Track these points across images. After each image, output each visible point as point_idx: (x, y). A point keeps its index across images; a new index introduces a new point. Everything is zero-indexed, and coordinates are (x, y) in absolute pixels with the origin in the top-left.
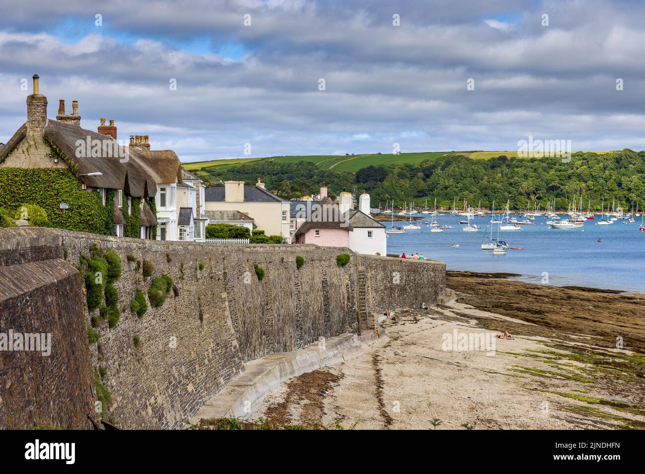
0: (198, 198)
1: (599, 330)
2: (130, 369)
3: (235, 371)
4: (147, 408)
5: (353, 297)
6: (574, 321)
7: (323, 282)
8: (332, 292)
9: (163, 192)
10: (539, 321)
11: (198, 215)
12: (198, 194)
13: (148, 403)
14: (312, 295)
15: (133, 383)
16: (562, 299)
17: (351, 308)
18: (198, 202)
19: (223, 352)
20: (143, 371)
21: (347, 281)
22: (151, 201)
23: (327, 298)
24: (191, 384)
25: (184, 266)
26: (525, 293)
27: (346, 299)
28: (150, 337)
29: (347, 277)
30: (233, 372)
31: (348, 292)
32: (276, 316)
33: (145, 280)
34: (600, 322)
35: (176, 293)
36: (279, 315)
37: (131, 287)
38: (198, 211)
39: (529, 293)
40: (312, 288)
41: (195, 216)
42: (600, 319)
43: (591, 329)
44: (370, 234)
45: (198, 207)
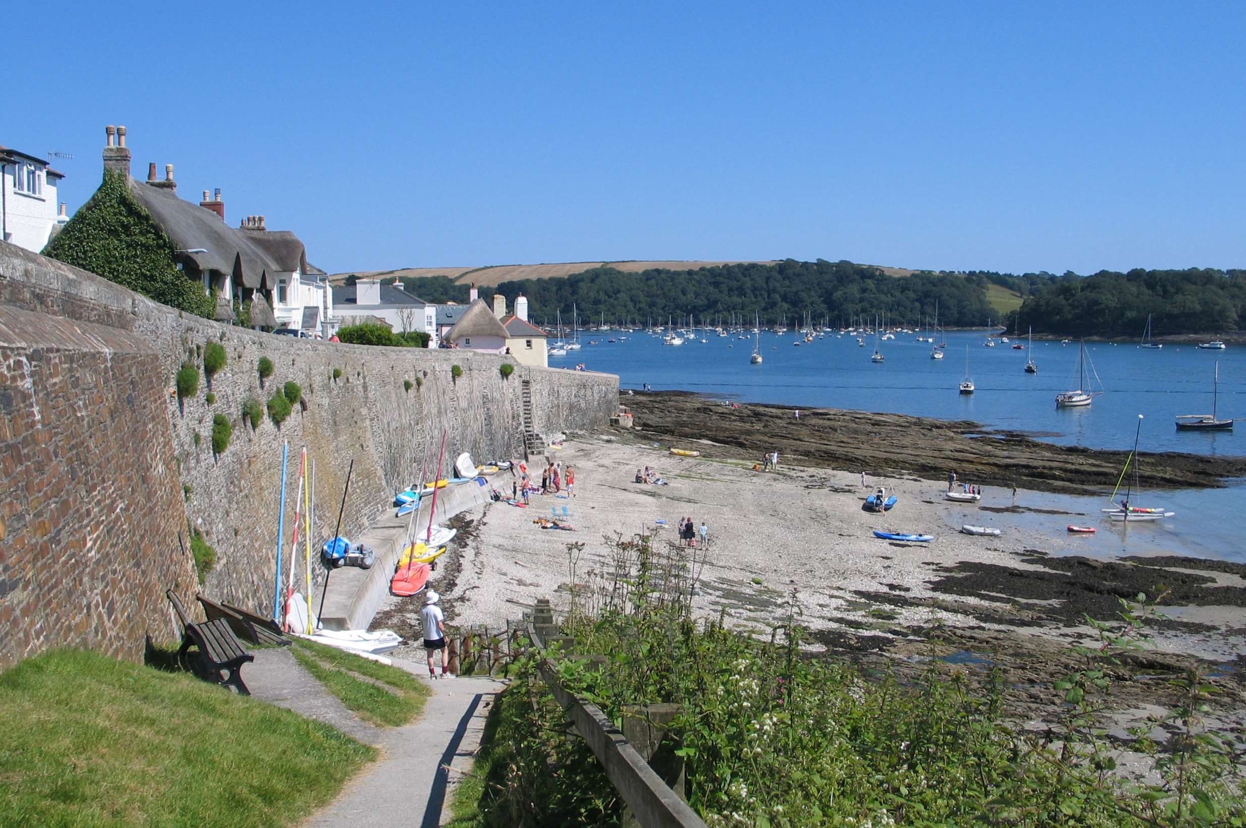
0: (325, 297)
1: (801, 449)
2: (245, 508)
3: (381, 509)
4: (269, 562)
5: (519, 415)
6: (771, 440)
7: (484, 397)
8: (493, 408)
9: (282, 285)
10: (731, 442)
11: (325, 317)
12: (325, 292)
13: (270, 555)
14: (471, 412)
15: (248, 528)
16: (749, 416)
17: (517, 428)
18: (325, 302)
19: (366, 484)
20: (263, 511)
21: (511, 396)
22: (268, 295)
23: (489, 418)
24: (326, 528)
25: (313, 372)
26: (706, 410)
27: (510, 417)
28: (270, 464)
29: (511, 390)
30: (378, 510)
31: (512, 408)
32: (428, 438)
33: (262, 387)
34: (801, 440)
35: (304, 407)
36: (432, 437)
37: (244, 395)
38: (325, 313)
39: (711, 411)
40: (470, 405)
41: (323, 319)
42: (801, 437)
43: (794, 448)
44: (529, 344)
45: (326, 308)
